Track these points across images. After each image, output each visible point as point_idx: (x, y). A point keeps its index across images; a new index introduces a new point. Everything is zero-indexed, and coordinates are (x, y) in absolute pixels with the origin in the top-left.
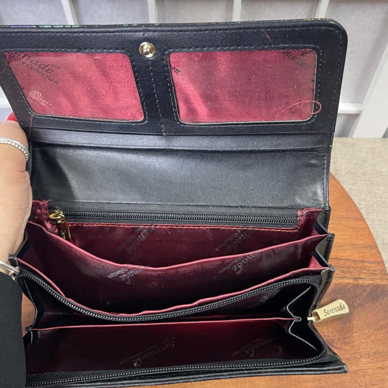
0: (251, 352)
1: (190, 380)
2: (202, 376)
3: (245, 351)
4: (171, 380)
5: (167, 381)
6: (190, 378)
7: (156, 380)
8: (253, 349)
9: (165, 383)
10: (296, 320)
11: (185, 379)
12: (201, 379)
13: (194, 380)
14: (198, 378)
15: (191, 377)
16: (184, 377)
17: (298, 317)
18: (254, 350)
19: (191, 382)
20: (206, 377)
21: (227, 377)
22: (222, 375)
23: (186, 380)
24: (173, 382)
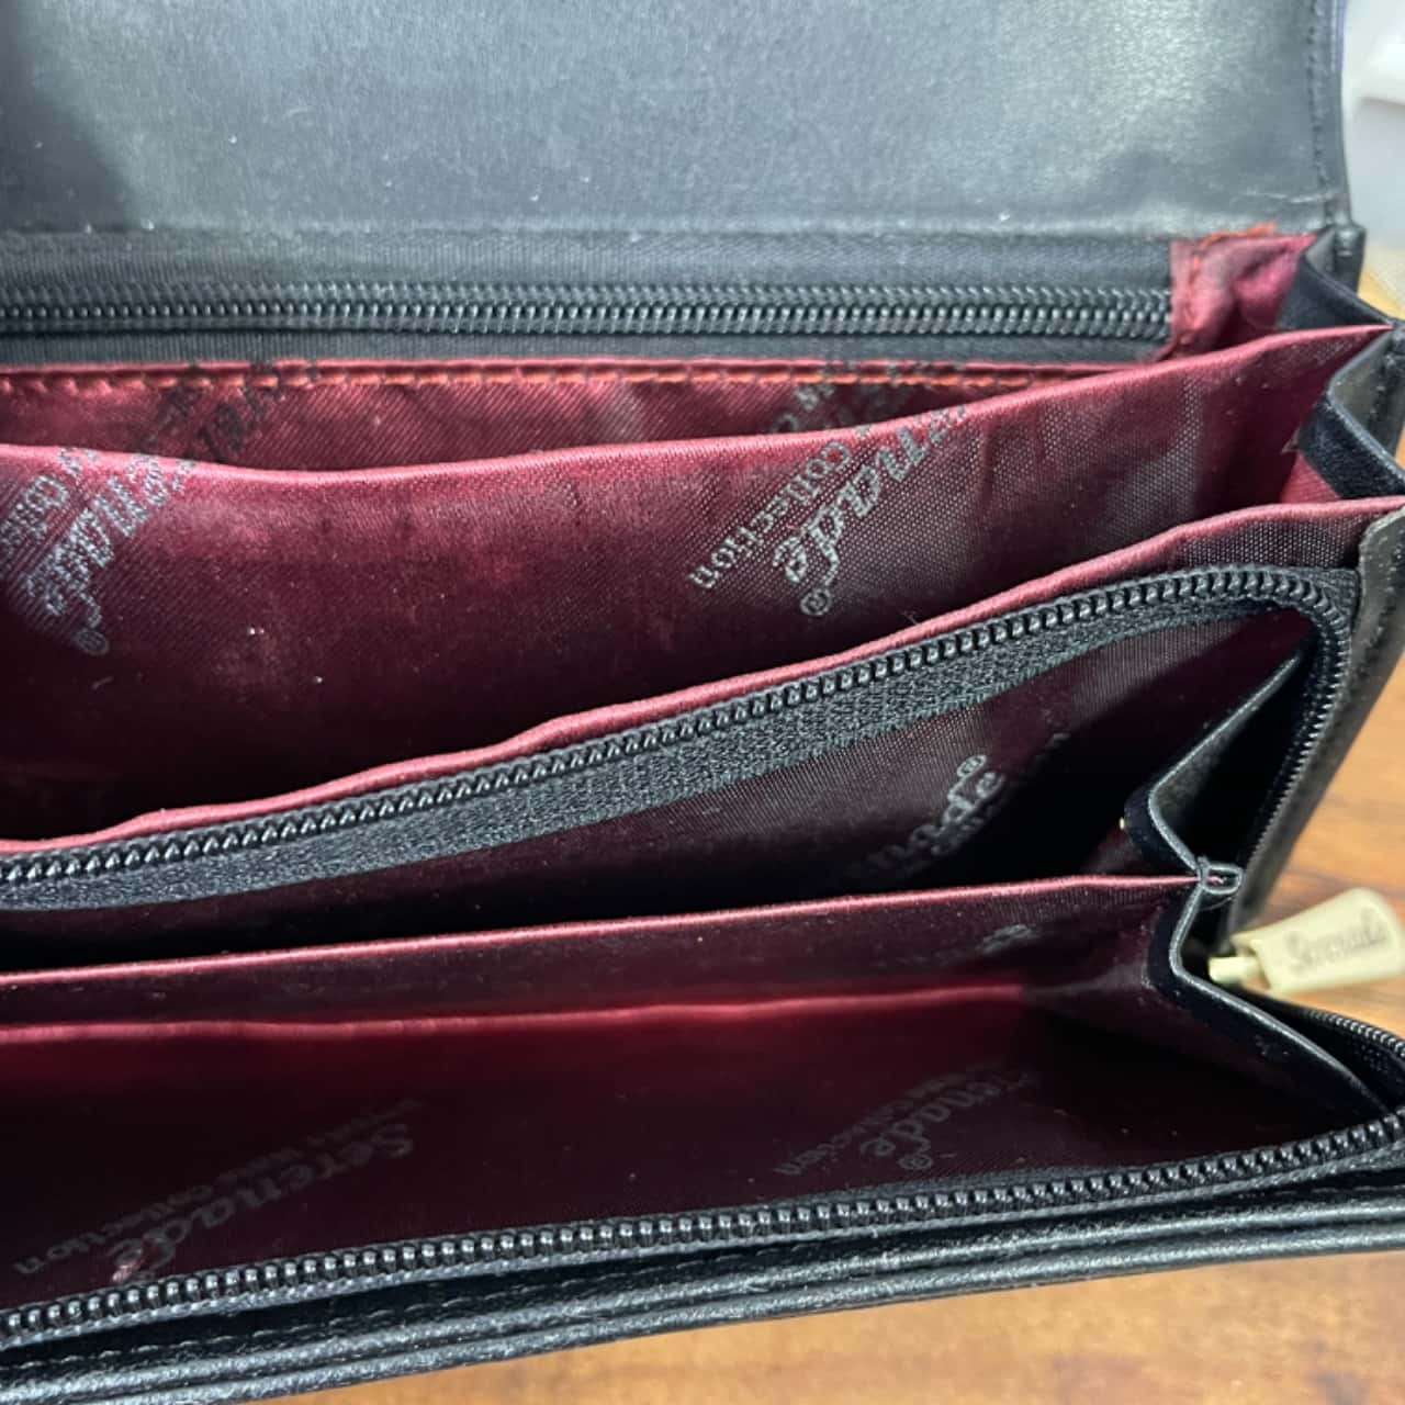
0: (906, 1148)
1: (492, 1347)
2: (578, 1309)
3: (863, 1147)
4: (349, 1358)
5: (319, 1363)
6: (492, 1334)
7: (242, 1364)
8: (919, 1128)
9: (310, 1376)
10: (1210, 884)
11: (452, 1340)
12: (571, 1334)
13: (522, 1341)
14: (547, 1326)
15: (497, 1321)
16: (443, 1330)
17: (1221, 868)
18: (924, 1135)
19: (498, 1357)
20: (607, 1315)
21: (760, 1306)
22: (723, 1298)
23: (462, 1351)
24: (364, 1369)
